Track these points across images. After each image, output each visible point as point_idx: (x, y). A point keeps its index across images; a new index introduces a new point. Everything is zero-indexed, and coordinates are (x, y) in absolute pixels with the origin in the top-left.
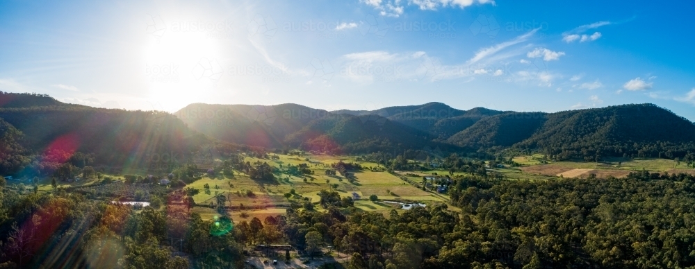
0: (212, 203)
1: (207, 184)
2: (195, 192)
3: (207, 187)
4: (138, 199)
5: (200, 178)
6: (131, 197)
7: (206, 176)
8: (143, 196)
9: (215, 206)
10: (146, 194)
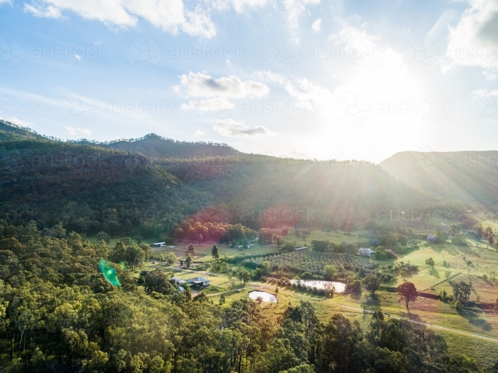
0: (445, 294)
1: (431, 259)
2: (413, 270)
3: (430, 263)
4: (328, 278)
5: (417, 248)
6: (318, 273)
7: (426, 245)
8: (335, 274)
9: (451, 299)
10: (341, 270)
